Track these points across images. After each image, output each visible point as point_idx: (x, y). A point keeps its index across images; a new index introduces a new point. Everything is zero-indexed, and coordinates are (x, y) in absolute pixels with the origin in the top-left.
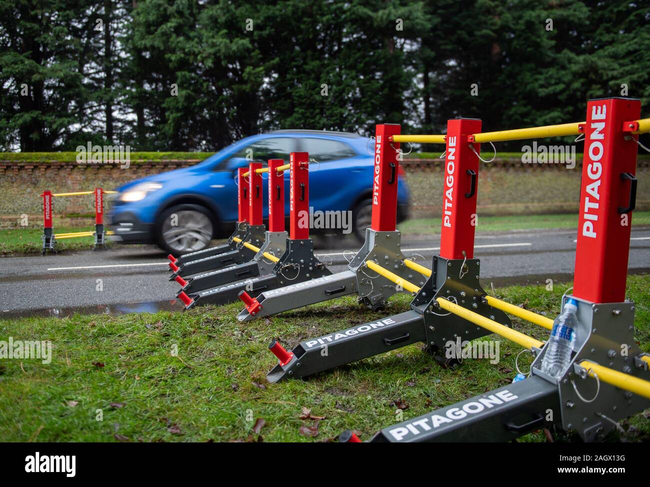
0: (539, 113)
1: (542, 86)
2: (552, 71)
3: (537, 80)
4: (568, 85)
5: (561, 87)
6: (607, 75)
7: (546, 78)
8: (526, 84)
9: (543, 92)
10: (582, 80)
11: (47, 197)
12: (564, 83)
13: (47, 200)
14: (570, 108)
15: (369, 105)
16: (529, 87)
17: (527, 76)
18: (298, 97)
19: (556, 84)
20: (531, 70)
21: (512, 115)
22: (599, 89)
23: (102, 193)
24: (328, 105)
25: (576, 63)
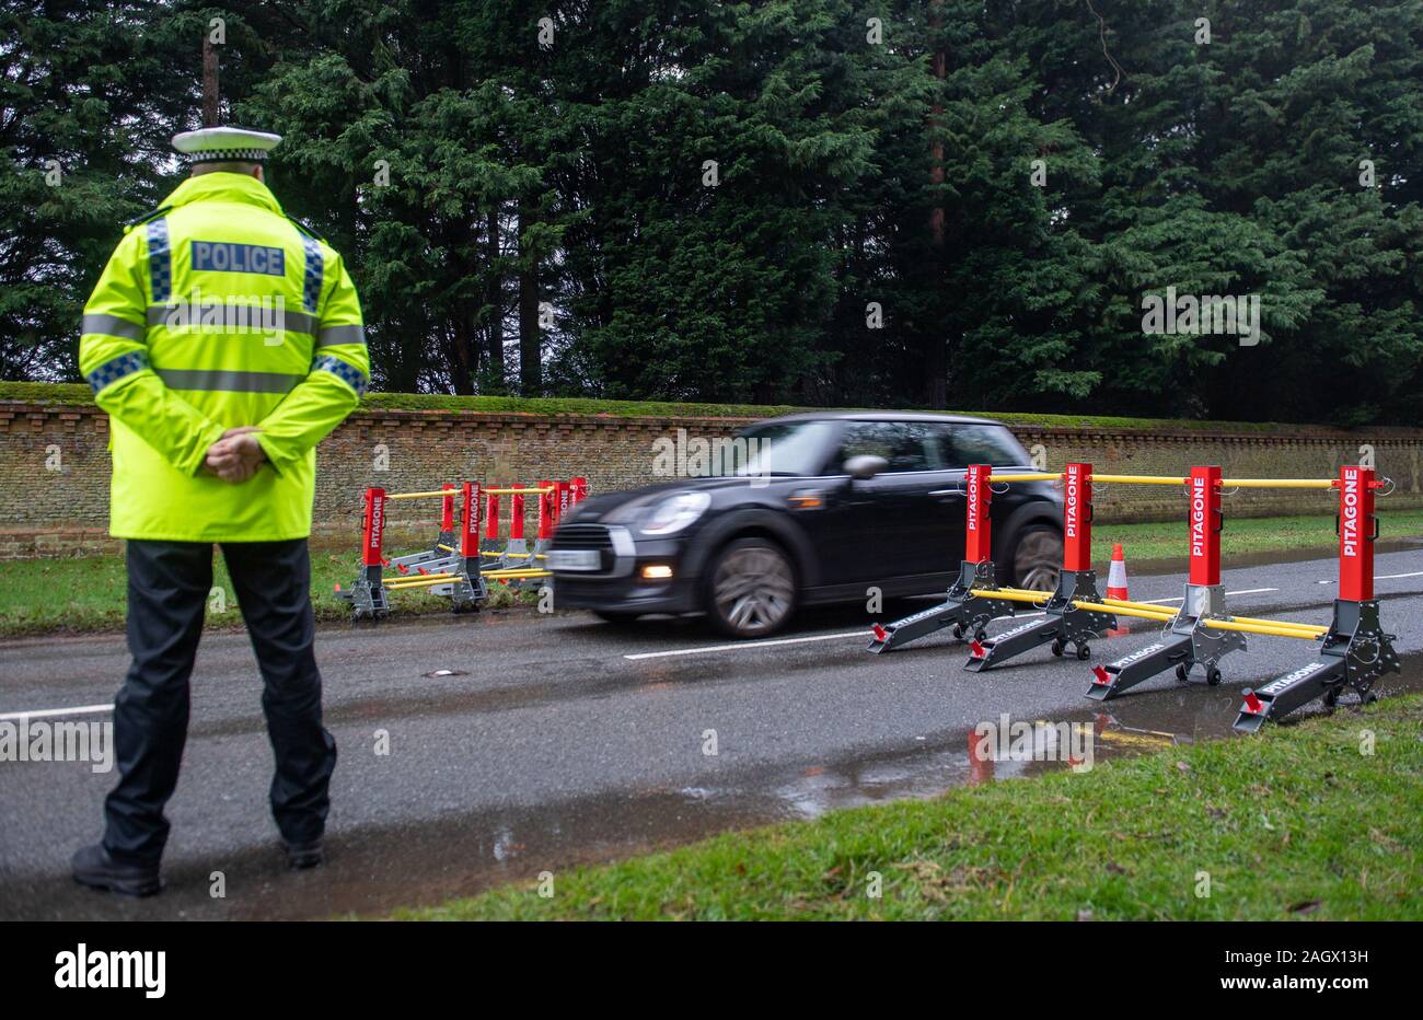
0: (1024, 340)
1: (1033, 292)
2: (1049, 267)
3: (1024, 279)
4: (1076, 291)
5: (1065, 295)
6: (1139, 280)
7: (1039, 278)
8: (1009, 287)
9: (1036, 303)
10: (1099, 286)
11: (378, 500)
12: (1068, 289)
13: (377, 508)
14: (1077, 334)
15: (760, 311)
16: (1012, 292)
17: (1011, 274)
18: (623, 288)
19: (1056, 289)
20: (1015, 261)
21: (980, 341)
22: (1124, 303)
23: (480, 492)
24: (685, 308)
25: (1089, 254)
